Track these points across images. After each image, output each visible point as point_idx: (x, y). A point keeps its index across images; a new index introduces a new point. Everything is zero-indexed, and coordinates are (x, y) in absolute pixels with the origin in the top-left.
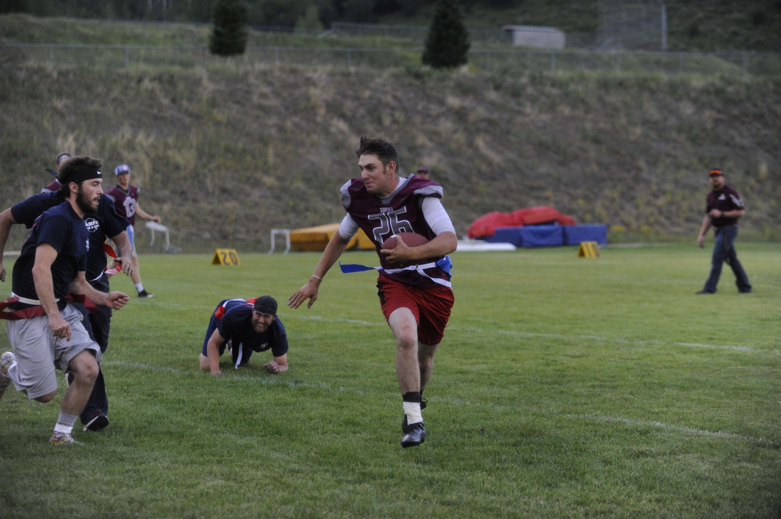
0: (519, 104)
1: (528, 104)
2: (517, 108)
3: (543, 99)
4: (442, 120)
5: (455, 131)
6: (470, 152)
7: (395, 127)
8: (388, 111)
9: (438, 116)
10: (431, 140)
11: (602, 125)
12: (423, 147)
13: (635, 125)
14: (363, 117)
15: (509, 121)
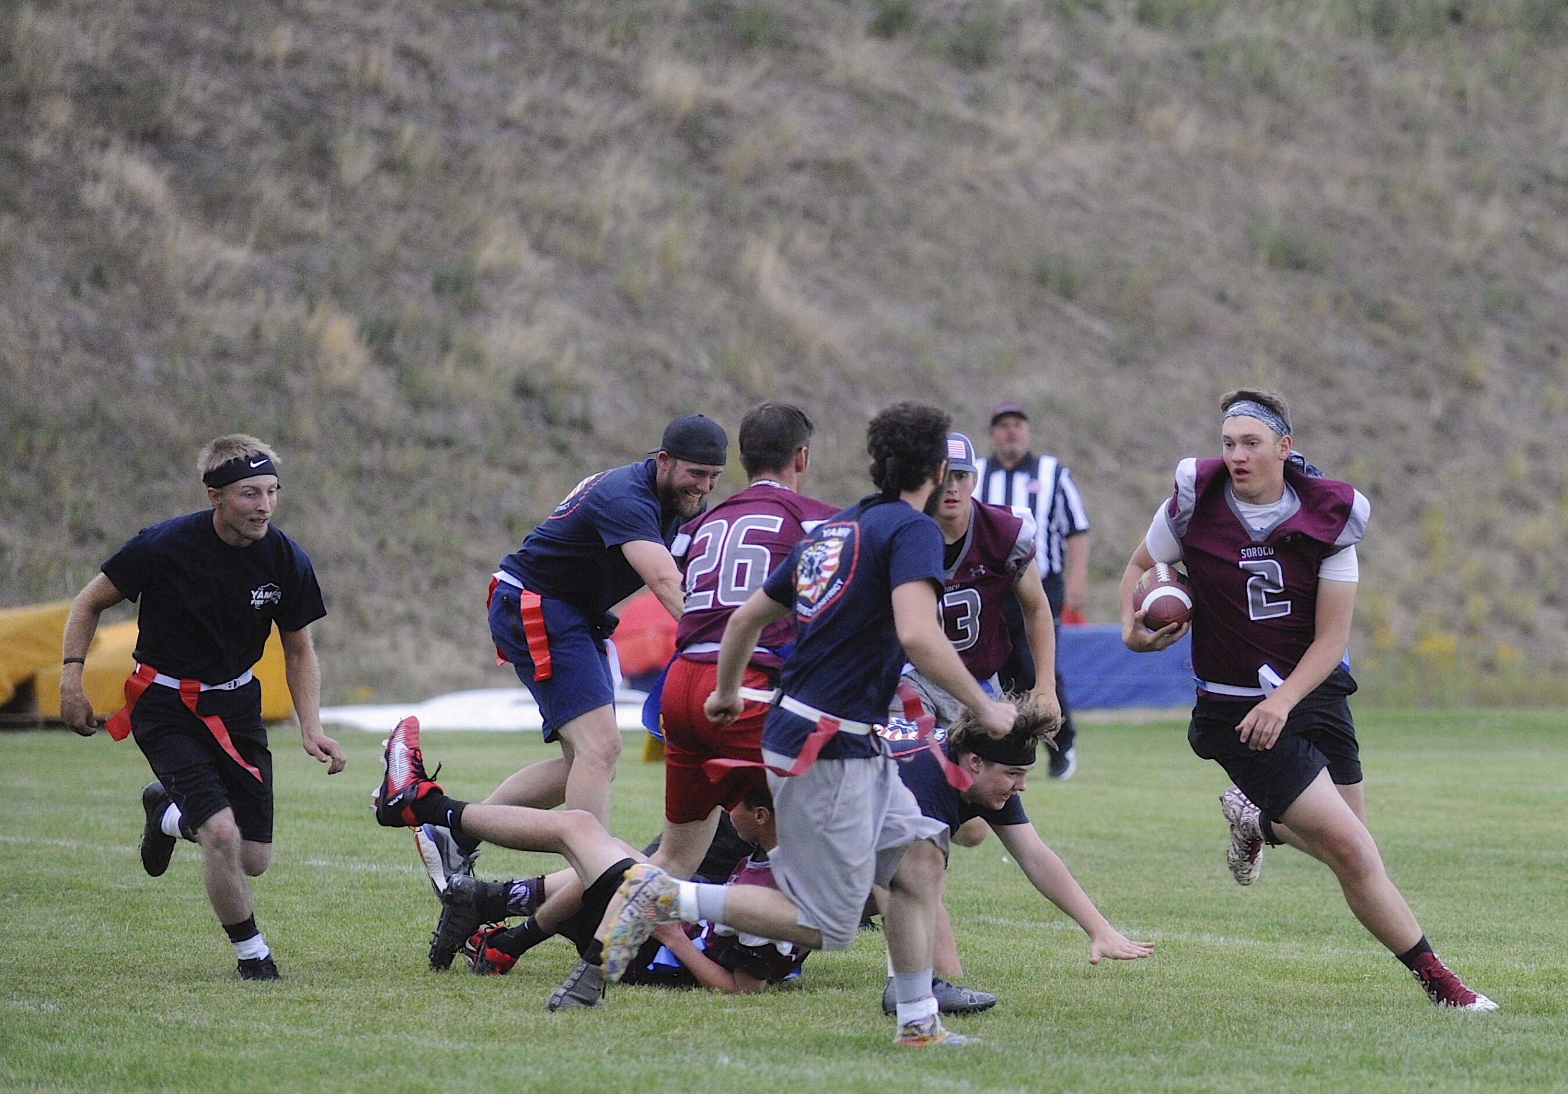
0: (977, 99)
1: (1015, 94)
2: (966, 113)
3: (1090, 75)
4: (612, 160)
5: (660, 213)
6: (717, 301)
7: (390, 188)
8: (374, 115)
9: (600, 142)
10: (539, 247)
11: (1334, 192)
12: (500, 277)
13: (1484, 192)
14: (251, 140)
15: (915, 171)
